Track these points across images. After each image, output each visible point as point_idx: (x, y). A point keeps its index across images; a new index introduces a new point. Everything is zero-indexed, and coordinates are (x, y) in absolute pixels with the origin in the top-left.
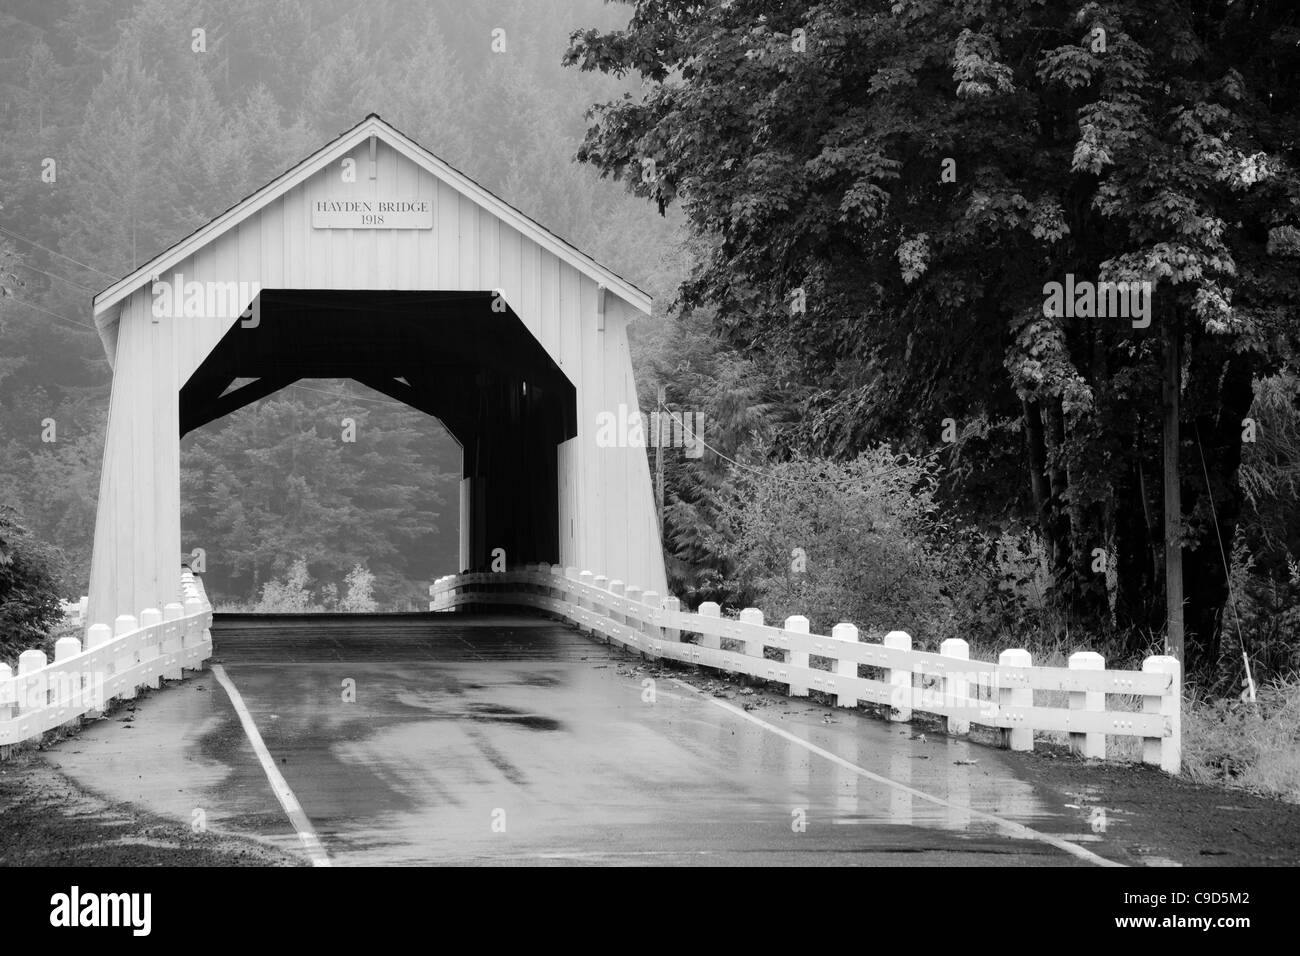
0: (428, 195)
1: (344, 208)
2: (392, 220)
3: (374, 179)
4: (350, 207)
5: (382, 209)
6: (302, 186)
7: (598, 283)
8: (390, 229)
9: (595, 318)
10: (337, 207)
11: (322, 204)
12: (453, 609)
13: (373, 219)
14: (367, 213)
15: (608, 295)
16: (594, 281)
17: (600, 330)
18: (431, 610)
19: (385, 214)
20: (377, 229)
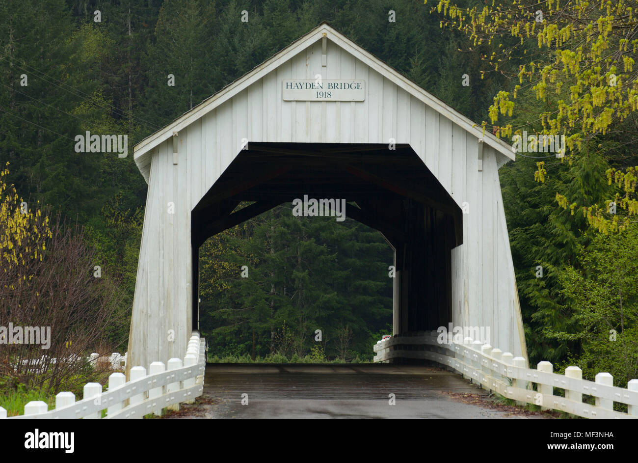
0: (362, 77)
1: (304, 86)
2: (336, 95)
3: (325, 66)
4: (308, 86)
5: (331, 87)
6: (276, 72)
7: (478, 139)
8: (336, 101)
9: (476, 163)
10: (299, 86)
11: (289, 84)
12: (388, 362)
13: (324, 94)
14: (320, 90)
15: (485, 147)
16: (476, 137)
17: (479, 171)
18: (375, 362)
19: (332, 90)
20: (327, 101)
